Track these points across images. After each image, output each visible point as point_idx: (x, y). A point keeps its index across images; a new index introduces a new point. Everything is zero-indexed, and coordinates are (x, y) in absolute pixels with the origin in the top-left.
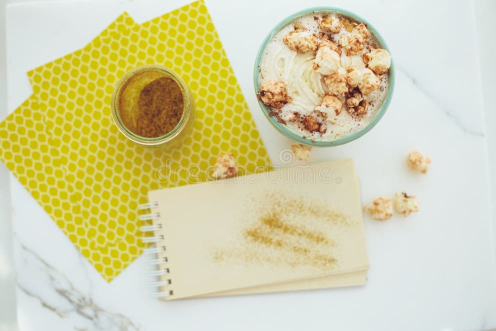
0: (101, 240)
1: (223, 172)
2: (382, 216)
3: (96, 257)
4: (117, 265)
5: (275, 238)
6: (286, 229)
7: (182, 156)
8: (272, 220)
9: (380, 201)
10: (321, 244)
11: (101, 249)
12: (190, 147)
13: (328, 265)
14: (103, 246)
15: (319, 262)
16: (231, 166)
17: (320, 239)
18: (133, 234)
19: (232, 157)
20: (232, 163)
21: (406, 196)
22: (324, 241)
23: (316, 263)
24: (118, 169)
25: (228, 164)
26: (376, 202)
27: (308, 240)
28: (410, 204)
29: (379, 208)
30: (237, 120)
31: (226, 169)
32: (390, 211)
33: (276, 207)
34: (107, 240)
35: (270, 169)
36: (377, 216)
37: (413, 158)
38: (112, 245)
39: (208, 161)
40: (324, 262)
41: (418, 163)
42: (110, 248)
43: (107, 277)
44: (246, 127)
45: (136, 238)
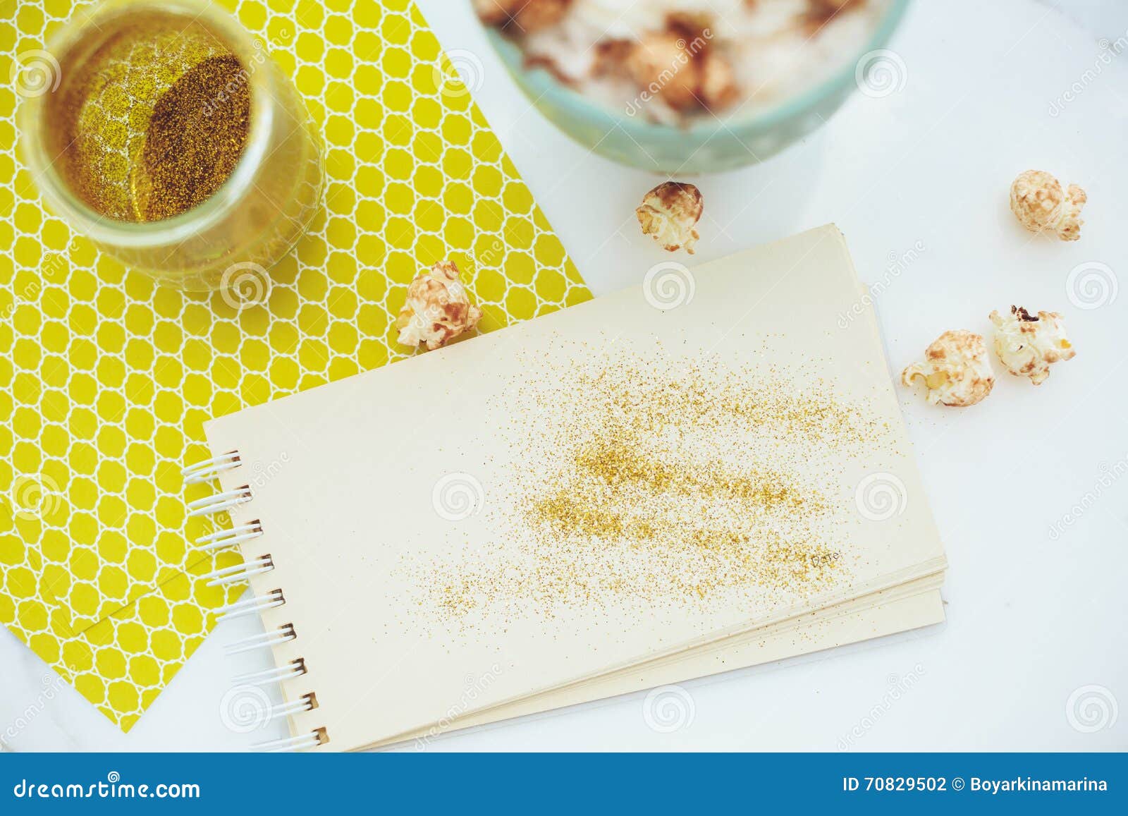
0: (84, 598)
1: (429, 324)
2: (962, 389)
3: (77, 657)
4: (145, 671)
5: (632, 513)
6: (660, 480)
7: (302, 301)
8: (611, 457)
9: (946, 345)
10: (781, 510)
11: (90, 629)
12: (323, 270)
13: (813, 573)
14: (95, 618)
15: (782, 567)
16: (453, 300)
17: (774, 495)
18: (181, 566)
19: (453, 274)
20: (454, 292)
21: (1026, 317)
22: (789, 499)
23: (774, 573)
24: (111, 371)
25: (441, 295)
26: (935, 349)
27: (738, 503)
28: (1045, 337)
29: (947, 365)
30: (457, 164)
31: (437, 313)
32: (985, 369)
33: (618, 412)
34: (103, 598)
35: (582, 296)
36: (946, 393)
37: (1029, 191)
38: (119, 612)
39: (383, 304)
40: (797, 566)
41: (1047, 205)
42: (116, 623)
43: (120, 715)
44: (488, 181)
45: (192, 578)
